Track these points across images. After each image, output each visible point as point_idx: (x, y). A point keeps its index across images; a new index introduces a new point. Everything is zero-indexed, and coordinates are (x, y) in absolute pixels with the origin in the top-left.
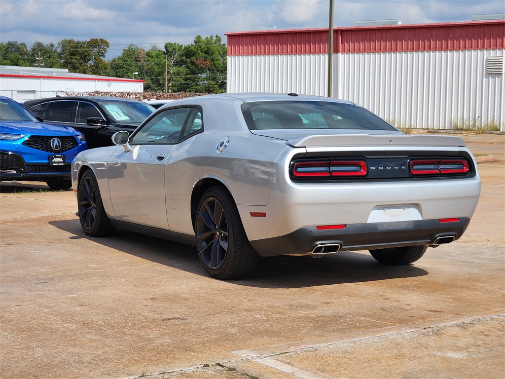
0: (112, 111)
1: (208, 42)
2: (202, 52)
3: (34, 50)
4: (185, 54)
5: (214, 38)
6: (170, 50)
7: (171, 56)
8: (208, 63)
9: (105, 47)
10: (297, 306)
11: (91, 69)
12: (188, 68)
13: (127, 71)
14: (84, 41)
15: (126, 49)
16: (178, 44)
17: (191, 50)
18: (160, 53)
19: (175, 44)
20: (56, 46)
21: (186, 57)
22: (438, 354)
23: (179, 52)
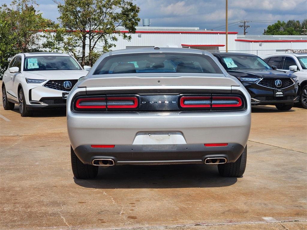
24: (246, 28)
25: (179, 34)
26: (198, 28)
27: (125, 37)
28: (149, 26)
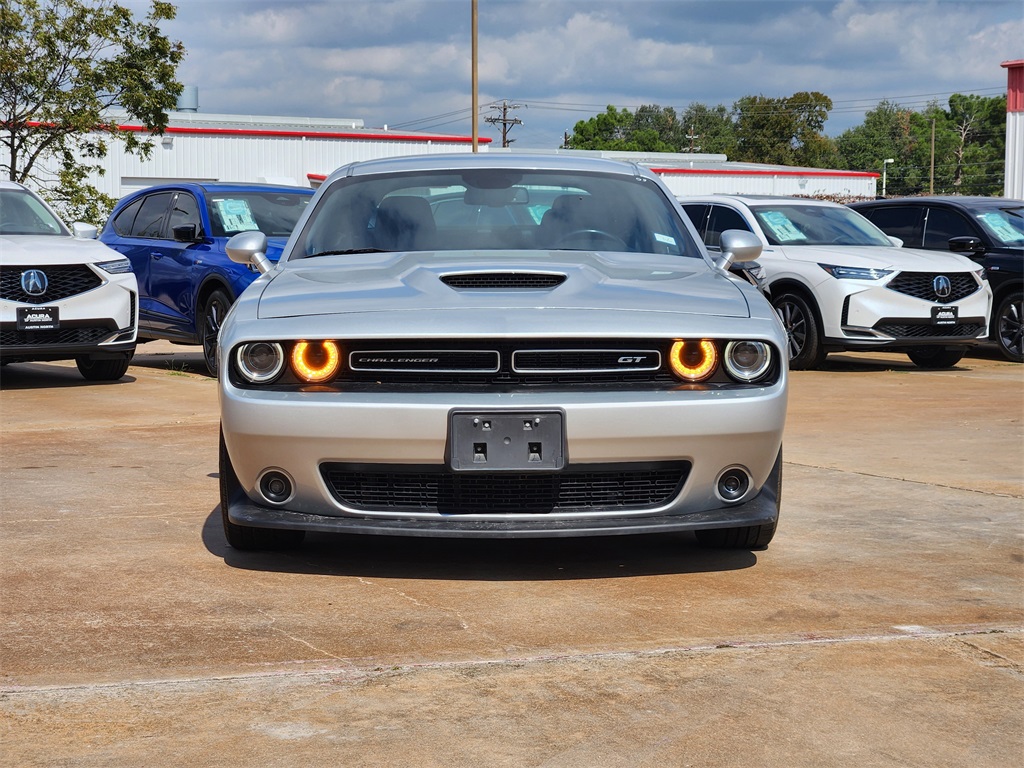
3: (688, 119)
6: (959, 110)
7: (961, 123)
9: (824, 109)
11: (793, 155)
12: (995, 145)
13: (872, 156)
14: (781, 99)
15: (873, 111)
16: (978, 97)
18: (939, 115)
20: (729, 109)
21: (992, 123)
23: (979, 114)
24: (508, 126)
25: (300, 142)
26: (361, 123)
27: (132, 143)
28: (195, 110)
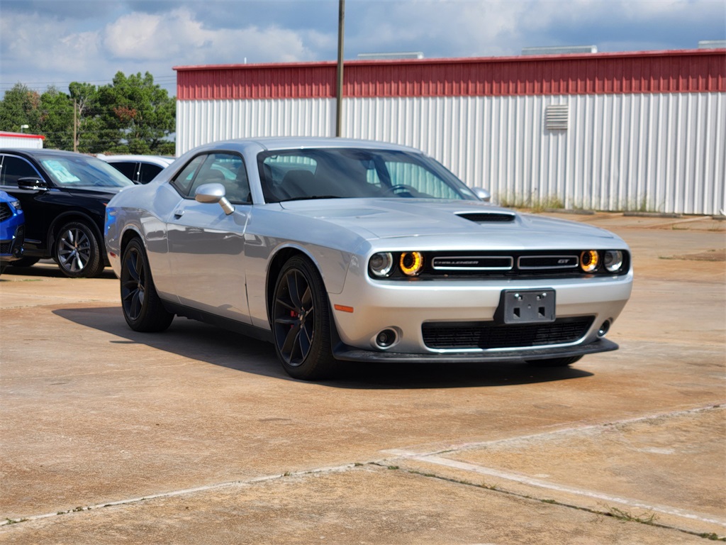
0: (54, 169)
1: (134, 81)
2: (126, 97)
4: (100, 100)
5: (143, 76)
6: (76, 92)
7: (78, 102)
8: (135, 112)
10: (425, 405)
12: (104, 119)
13: (11, 123)
15: (10, 90)
16: (89, 85)
17: (109, 93)
18: (62, 96)
19: (85, 84)
21: (101, 104)
22: (639, 450)
23: (90, 97)
